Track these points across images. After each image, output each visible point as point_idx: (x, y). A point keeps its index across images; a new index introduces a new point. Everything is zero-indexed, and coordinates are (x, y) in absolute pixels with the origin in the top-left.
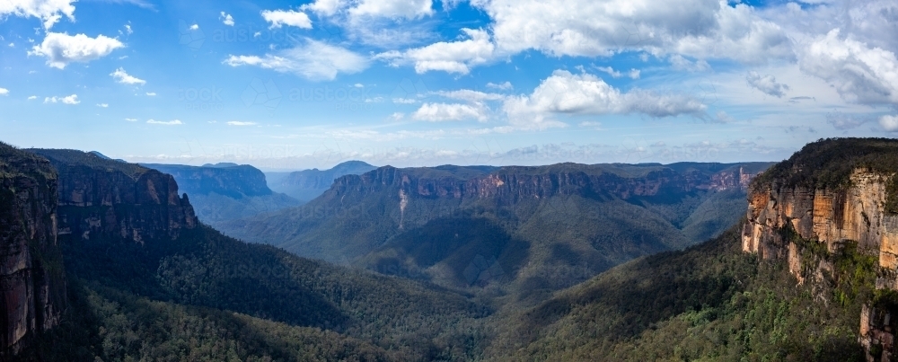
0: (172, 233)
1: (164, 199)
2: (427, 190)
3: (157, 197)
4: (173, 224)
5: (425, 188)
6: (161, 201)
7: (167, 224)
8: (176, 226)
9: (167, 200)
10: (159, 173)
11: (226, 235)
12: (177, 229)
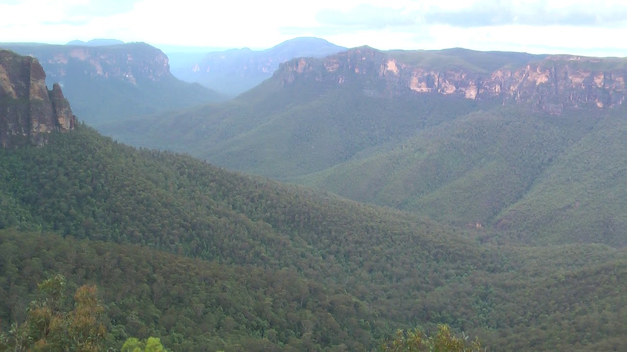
0: (38, 140)
1: (24, 91)
2: (423, 84)
3: (11, 89)
4: (39, 127)
5: (420, 81)
6: (18, 94)
7: (29, 126)
8: (43, 128)
9: (27, 93)
10: (15, 56)
11: (119, 142)
12: (44, 135)
